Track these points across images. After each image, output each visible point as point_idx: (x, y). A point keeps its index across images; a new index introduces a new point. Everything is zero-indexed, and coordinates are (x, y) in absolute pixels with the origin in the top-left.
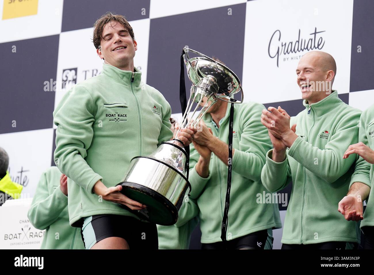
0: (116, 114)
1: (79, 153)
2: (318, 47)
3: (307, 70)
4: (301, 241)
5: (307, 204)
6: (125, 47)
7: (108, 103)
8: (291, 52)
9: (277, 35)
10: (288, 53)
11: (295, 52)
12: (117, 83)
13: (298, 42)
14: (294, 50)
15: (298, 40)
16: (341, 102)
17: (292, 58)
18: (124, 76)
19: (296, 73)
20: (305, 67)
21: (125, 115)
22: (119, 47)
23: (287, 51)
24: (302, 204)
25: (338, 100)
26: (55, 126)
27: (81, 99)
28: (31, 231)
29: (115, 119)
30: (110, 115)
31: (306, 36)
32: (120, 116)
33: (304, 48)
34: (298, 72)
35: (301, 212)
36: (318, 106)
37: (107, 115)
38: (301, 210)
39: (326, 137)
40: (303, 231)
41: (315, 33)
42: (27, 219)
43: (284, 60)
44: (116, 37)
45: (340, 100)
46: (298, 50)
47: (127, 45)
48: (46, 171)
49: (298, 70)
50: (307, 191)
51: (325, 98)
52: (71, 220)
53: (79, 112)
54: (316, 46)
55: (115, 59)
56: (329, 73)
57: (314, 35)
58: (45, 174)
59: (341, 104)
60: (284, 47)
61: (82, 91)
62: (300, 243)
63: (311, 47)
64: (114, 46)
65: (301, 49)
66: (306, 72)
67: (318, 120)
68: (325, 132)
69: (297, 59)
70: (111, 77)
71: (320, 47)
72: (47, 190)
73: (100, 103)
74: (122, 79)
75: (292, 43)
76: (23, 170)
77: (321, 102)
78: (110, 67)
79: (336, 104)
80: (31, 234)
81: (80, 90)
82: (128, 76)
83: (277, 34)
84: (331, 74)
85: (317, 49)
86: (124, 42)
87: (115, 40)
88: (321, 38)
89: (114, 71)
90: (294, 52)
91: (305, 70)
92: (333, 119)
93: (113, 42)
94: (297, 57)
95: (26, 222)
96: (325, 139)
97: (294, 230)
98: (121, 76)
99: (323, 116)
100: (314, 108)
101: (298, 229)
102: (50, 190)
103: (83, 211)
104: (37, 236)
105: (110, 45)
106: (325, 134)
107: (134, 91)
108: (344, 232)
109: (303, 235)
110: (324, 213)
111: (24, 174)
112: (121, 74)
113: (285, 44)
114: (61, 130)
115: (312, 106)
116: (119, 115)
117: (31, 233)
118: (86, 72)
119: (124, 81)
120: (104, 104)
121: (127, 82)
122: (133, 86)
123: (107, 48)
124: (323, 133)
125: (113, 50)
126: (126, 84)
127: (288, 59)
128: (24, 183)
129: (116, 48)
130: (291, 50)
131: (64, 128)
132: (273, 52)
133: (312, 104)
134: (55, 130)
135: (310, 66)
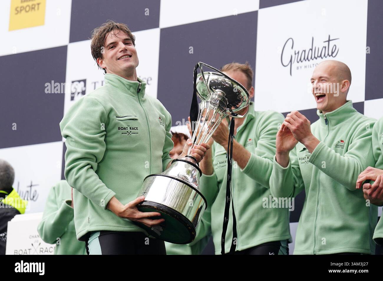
0: (128, 127)
1: (92, 168)
2: (332, 55)
3: (323, 79)
4: (314, 252)
5: (320, 214)
6: (130, 56)
7: (119, 115)
8: (304, 60)
9: (290, 43)
10: (302, 62)
11: (309, 61)
12: (124, 94)
13: (312, 50)
14: (307, 58)
15: (311, 48)
16: (356, 112)
17: (305, 67)
18: (130, 86)
19: (310, 82)
20: (320, 76)
21: (137, 128)
22: (125, 55)
23: (300, 60)
24: (316, 214)
25: (352, 109)
26: (64, 139)
27: (94, 111)
28: (41, 246)
29: (127, 132)
30: (122, 129)
31: (319, 44)
32: (132, 129)
33: (318, 56)
34: (313, 81)
35: (314, 222)
36: (333, 115)
37: (119, 128)
38: (315, 221)
39: (342, 146)
40: (316, 242)
41: (329, 41)
42: (37, 234)
43: (298, 68)
44: (122, 46)
45: (354, 110)
46: (311, 58)
47: (132, 54)
48: (55, 185)
49: (312, 79)
50: (320, 201)
51: (341, 107)
52: (77, 234)
53: (93, 125)
54: (330, 54)
55: (121, 68)
56: (345, 82)
57: (327, 43)
58: (54, 188)
59: (356, 114)
60: (297, 55)
61: (94, 103)
62: (313, 254)
63: (325, 55)
64: (120, 55)
65: (315, 57)
66: (321, 81)
67: (333, 130)
68: (340, 142)
69: (311, 67)
70: (117, 87)
71: (334, 55)
72: (56, 204)
73: (112, 116)
74: (129, 89)
75: (305, 51)
76: (33, 184)
77: (336, 111)
78: (116, 77)
79: (351, 114)
80: (42, 250)
81: (92, 102)
82: (134, 86)
83: (290, 41)
84: (346, 84)
85: (331, 57)
86: (129, 50)
87: (120, 48)
88: (335, 45)
89: (120, 81)
90: (307, 61)
91: (321, 79)
92: (348, 129)
93: (118, 51)
94: (310, 65)
95: (36, 237)
96: (340, 148)
97: (306, 240)
98: (128, 86)
99: (338, 126)
100: (329, 118)
101: (311, 240)
102: (58, 204)
103: (90, 225)
104: (47, 251)
105: (116, 54)
106: (341, 144)
107: (141, 102)
108: (358, 243)
109: (316, 246)
110: (338, 223)
111: (33, 188)
112: (127, 85)
113: (298, 53)
114: (72, 143)
115: (327, 115)
116: (130, 128)
117: (41, 248)
118: (95, 83)
119: (131, 92)
120: (116, 117)
121: (134, 93)
122: (140, 98)
123: (112, 57)
124: (339, 142)
125: (119, 59)
126: (133, 95)
127: (301, 67)
128: (34, 197)
129: (121, 57)
130: (304, 59)
131: (76, 142)
132: (286, 61)
133: (327, 113)
134: (64, 143)
135: (326, 75)
